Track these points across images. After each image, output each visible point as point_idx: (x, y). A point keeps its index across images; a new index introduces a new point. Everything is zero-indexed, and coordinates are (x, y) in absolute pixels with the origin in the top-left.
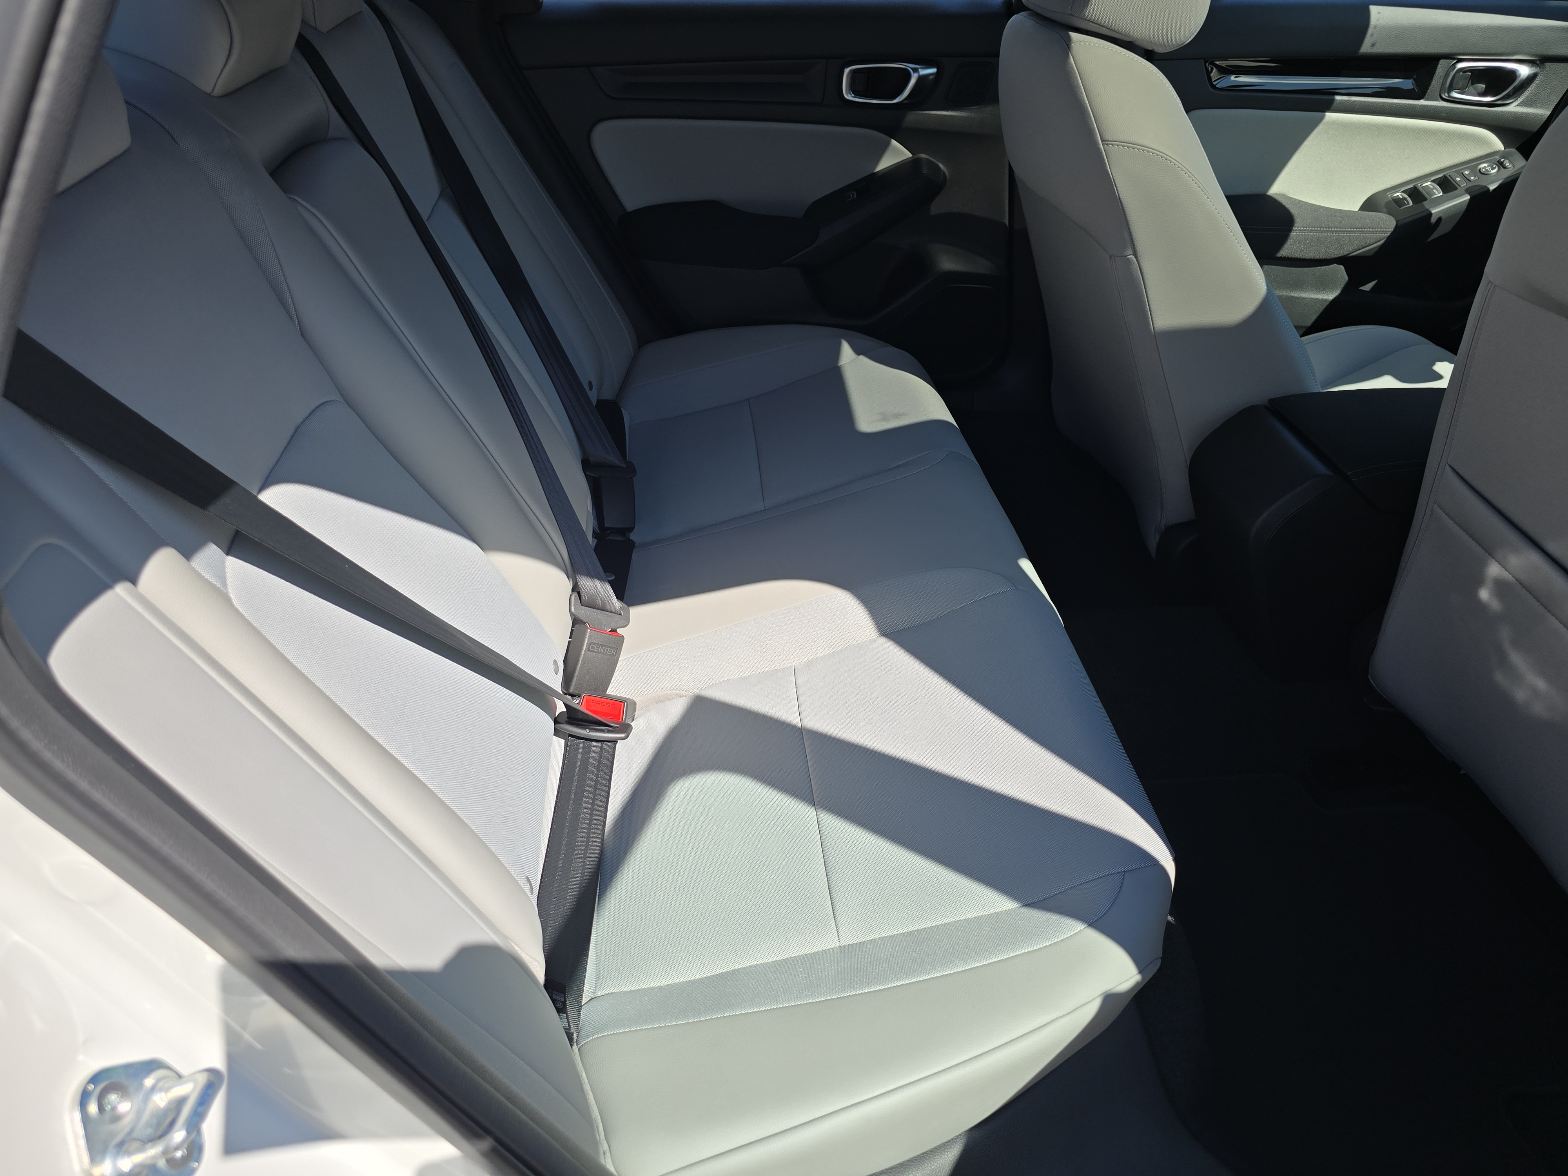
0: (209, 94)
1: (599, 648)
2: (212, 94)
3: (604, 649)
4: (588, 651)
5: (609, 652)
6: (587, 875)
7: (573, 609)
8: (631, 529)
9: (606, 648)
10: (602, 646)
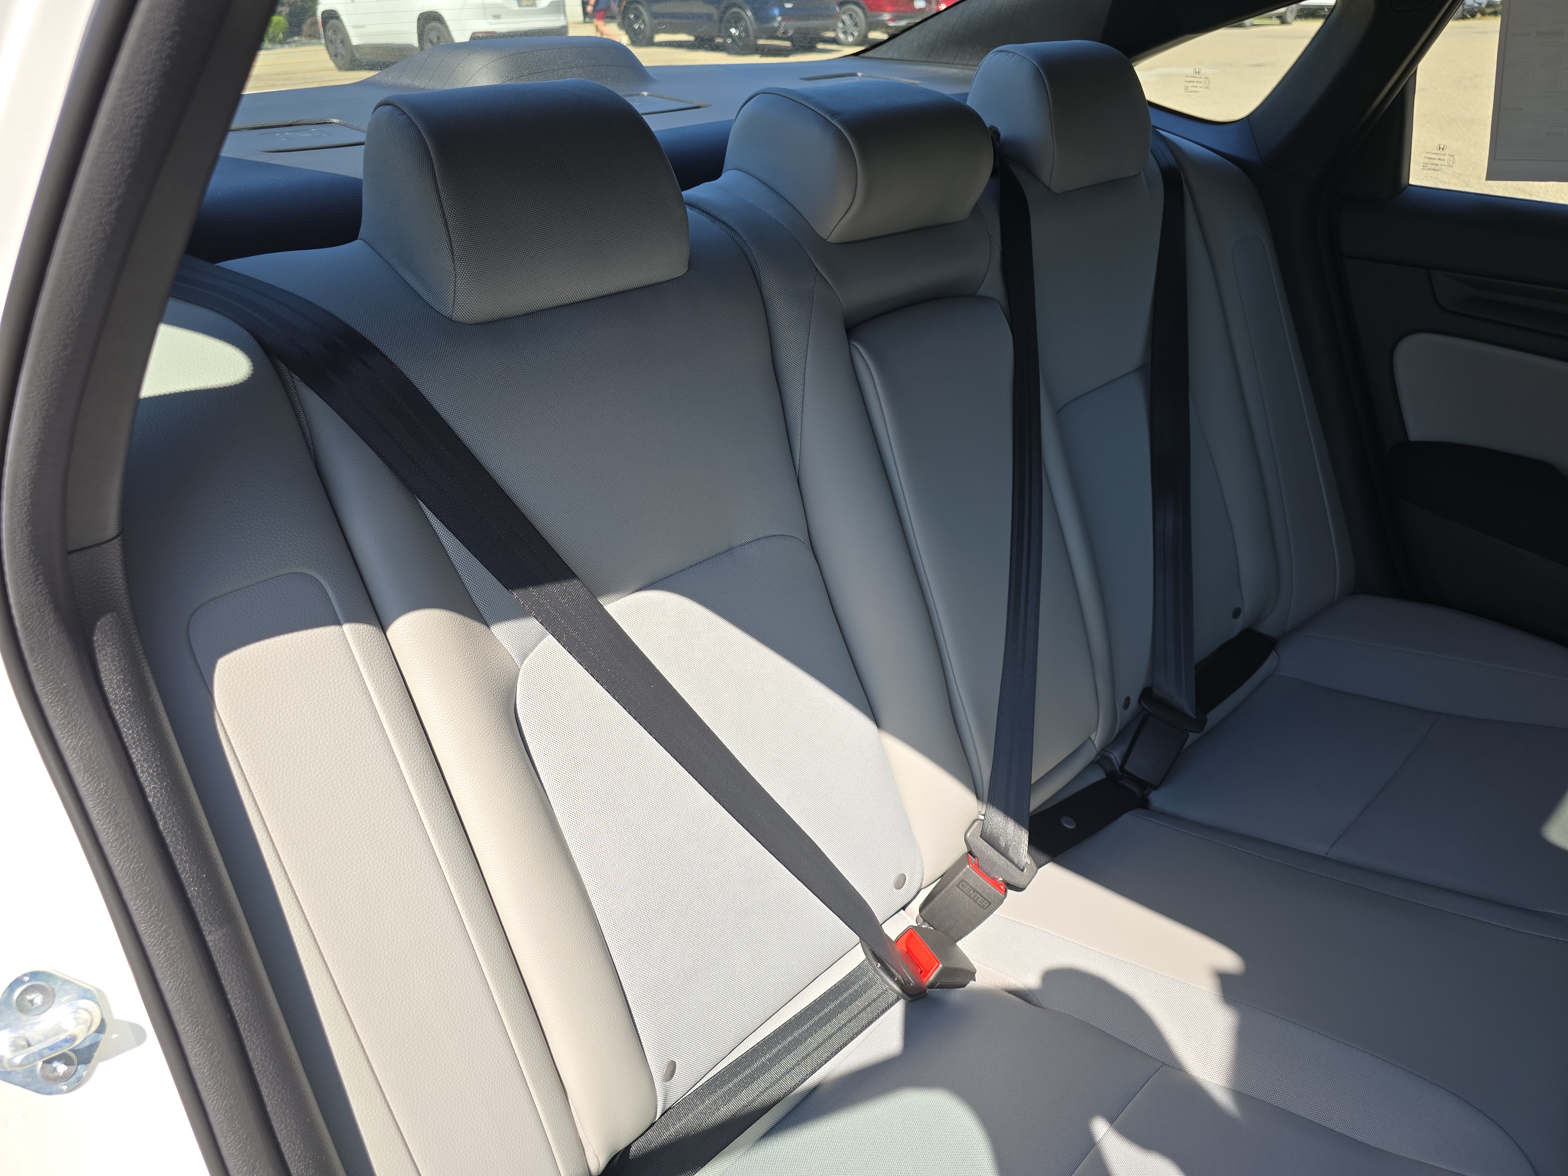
0: (825, 240)
1: (970, 890)
2: (827, 240)
3: (976, 895)
4: (957, 886)
5: (980, 901)
6: (757, 1104)
7: (968, 835)
8: (1155, 788)
9: (978, 895)
10: (975, 891)
